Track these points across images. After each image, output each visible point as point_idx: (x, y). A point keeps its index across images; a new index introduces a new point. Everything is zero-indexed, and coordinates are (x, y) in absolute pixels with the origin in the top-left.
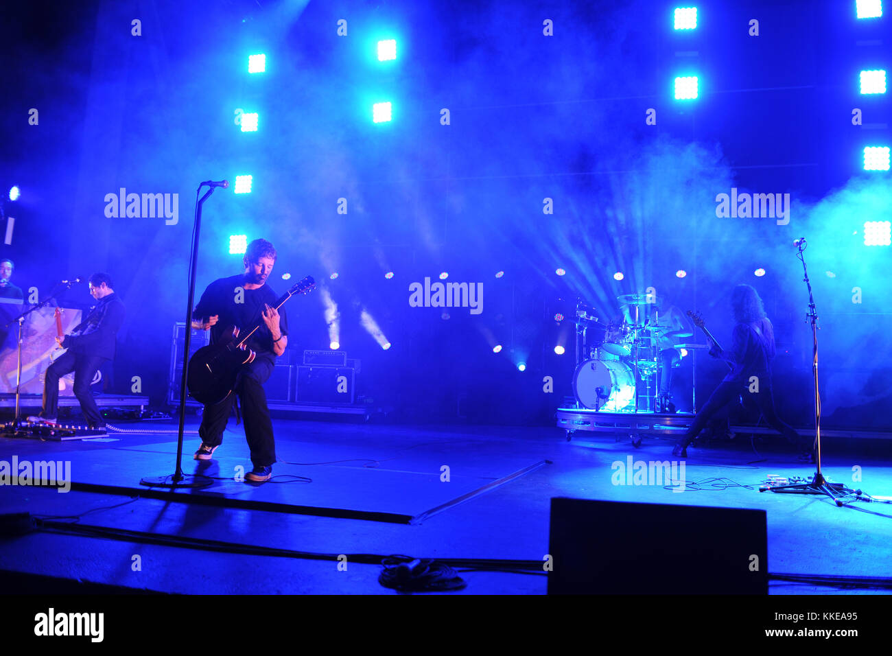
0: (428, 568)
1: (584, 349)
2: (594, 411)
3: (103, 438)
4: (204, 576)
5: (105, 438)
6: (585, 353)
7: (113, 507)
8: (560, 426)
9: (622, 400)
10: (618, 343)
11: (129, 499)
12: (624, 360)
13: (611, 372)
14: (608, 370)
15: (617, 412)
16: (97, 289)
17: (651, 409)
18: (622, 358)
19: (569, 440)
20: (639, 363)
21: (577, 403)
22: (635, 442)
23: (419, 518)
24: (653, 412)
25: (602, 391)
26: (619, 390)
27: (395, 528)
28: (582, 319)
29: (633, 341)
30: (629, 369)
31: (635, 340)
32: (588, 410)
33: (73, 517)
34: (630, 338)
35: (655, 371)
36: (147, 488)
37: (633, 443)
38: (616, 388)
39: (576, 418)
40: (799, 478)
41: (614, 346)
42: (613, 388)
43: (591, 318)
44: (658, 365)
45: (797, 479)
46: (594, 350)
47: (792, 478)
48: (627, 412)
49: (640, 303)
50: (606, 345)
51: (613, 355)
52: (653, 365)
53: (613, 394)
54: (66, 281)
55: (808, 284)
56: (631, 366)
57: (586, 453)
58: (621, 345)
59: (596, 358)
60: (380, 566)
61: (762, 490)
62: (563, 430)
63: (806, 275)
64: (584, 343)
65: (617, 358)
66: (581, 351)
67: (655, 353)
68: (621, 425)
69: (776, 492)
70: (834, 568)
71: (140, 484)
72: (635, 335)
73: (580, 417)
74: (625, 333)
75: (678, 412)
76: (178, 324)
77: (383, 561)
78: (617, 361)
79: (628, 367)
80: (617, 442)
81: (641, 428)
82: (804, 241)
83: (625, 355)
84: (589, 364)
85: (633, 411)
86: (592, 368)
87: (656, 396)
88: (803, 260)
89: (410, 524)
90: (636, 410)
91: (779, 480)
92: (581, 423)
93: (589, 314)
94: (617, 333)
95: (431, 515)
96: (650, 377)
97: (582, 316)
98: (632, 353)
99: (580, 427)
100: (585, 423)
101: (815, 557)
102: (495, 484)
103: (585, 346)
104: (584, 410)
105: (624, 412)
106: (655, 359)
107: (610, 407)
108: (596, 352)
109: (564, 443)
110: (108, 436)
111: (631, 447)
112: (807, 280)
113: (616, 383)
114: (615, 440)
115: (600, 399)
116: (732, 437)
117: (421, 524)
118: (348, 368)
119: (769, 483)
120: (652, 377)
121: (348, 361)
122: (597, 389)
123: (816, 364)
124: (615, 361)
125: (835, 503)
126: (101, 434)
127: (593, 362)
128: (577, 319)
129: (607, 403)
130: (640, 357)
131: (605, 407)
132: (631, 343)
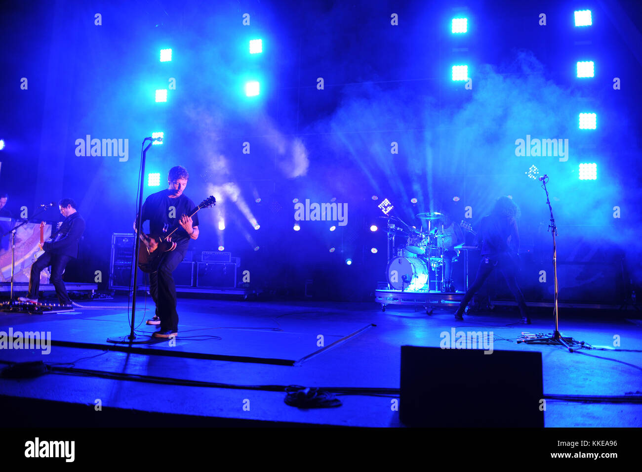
0: (316, 394)
1: (394, 250)
2: (401, 291)
3: (70, 312)
4: (169, 401)
5: (73, 312)
6: (394, 252)
7: (94, 357)
8: (377, 301)
9: (419, 284)
10: (417, 246)
11: (102, 352)
12: (420, 257)
13: (412, 265)
14: (410, 263)
15: (416, 292)
16: (65, 209)
17: (439, 290)
18: (419, 255)
19: (384, 310)
20: (431, 259)
21: (389, 285)
22: (429, 312)
23: (299, 361)
24: (440, 292)
25: (406, 277)
26: (417, 277)
27: (285, 369)
28: (392, 229)
29: (426, 244)
30: (424, 263)
31: (428, 244)
32: (396, 291)
33: (70, 364)
34: (425, 242)
35: (442, 264)
36: (113, 344)
37: (427, 313)
38: (415, 276)
39: (388, 296)
40: (542, 334)
41: (414, 248)
42: (413, 276)
43: (398, 229)
44: (443, 261)
45: (541, 335)
46: (400, 250)
47: (538, 334)
48: (423, 292)
49: (432, 218)
50: (408, 247)
51: (413, 254)
52: (440, 260)
53: (414, 280)
54: (44, 205)
55: (550, 206)
56: (425, 261)
57: (396, 319)
58: (419, 247)
59: (401, 255)
60: (284, 392)
61: (519, 342)
62: (380, 304)
63: (548, 200)
64: (394, 246)
65: (416, 255)
66: (391, 252)
67: (441, 252)
68: (419, 300)
69: (528, 344)
70: (576, 391)
71: (107, 342)
72: (428, 240)
73: (391, 295)
74: (421, 239)
75: (457, 292)
76: (115, 234)
77: (286, 389)
78: (415, 258)
79: (423, 261)
80: (416, 311)
81: (432, 302)
82: (547, 177)
83: (421, 253)
84: (397, 260)
85: (426, 291)
86: (400, 263)
87: (442, 281)
88: (546, 190)
89: (294, 366)
90: (429, 291)
91: (530, 335)
92: (391, 299)
93: (397, 226)
94: (416, 239)
95: (306, 360)
96: (438, 268)
97: (391, 227)
98: (426, 252)
99: (391, 302)
100: (394, 299)
101: (561, 384)
102: (343, 339)
103: (394, 248)
104: (393, 291)
105: (420, 292)
106: (442, 256)
107: (412, 289)
108: (401, 252)
109: (381, 313)
110: (74, 310)
111: (425, 315)
112: (549, 203)
113: (416, 272)
114: (414, 311)
115: (405, 283)
116: (492, 308)
117: (301, 366)
118: (232, 263)
119: (523, 338)
120: (440, 268)
121: (231, 259)
122: (403, 276)
123: (555, 259)
124: (414, 258)
125: (568, 350)
126: (69, 309)
127: (400, 258)
128: (388, 229)
129: (409, 286)
130: (431, 255)
131: (408, 289)
132: (426, 246)
